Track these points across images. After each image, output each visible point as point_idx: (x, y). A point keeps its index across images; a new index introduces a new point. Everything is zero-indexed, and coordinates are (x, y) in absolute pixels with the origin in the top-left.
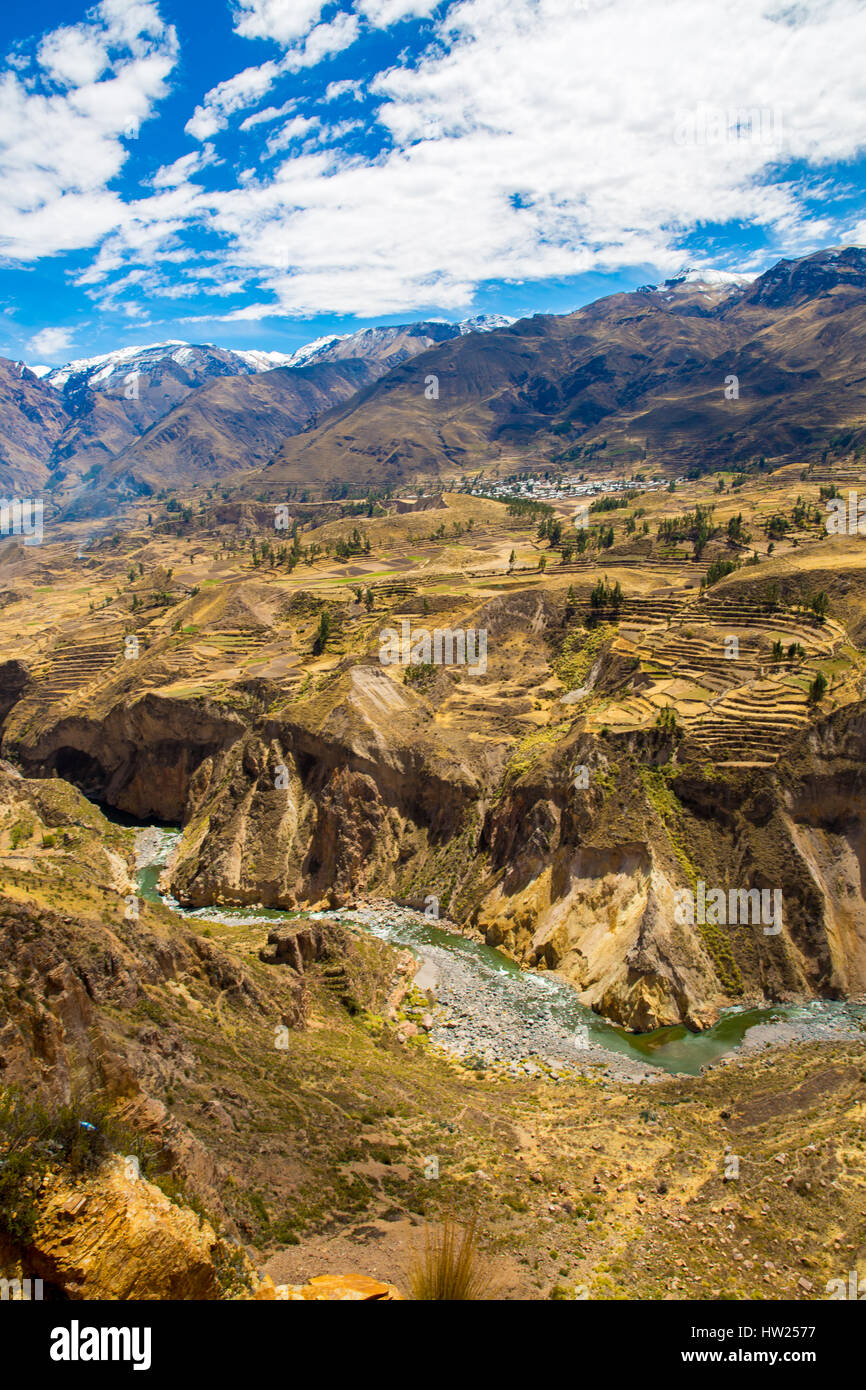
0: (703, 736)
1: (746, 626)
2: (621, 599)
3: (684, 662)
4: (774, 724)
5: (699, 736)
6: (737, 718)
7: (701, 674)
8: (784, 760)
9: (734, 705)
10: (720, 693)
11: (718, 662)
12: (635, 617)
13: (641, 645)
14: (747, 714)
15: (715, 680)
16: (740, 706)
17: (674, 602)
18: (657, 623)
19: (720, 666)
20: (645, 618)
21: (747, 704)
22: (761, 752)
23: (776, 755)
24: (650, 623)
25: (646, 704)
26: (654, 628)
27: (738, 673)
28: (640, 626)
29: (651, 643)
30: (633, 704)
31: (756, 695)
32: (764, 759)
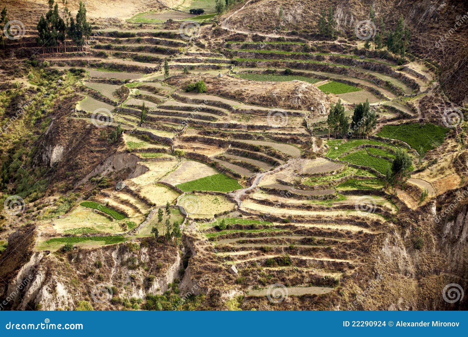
0: (226, 249)
1: (286, 73)
2: (88, 30)
3: (192, 133)
4: (334, 227)
5: (218, 249)
6: (276, 219)
7: (221, 152)
8: (351, 282)
9: (271, 198)
10: (249, 182)
11: (244, 131)
12: (111, 60)
13: (122, 106)
14: (294, 212)
15: (240, 159)
16: (282, 200)
17: (175, 36)
18: (147, 71)
19: (247, 137)
20: (128, 62)
21: (292, 196)
22: (315, 272)
23: (337, 276)
24: (134, 69)
25: (132, 200)
26: (143, 79)
27: (277, 147)
28: (122, 76)
29: (139, 102)
30: (113, 203)
31: (304, 181)
32: (318, 282)
